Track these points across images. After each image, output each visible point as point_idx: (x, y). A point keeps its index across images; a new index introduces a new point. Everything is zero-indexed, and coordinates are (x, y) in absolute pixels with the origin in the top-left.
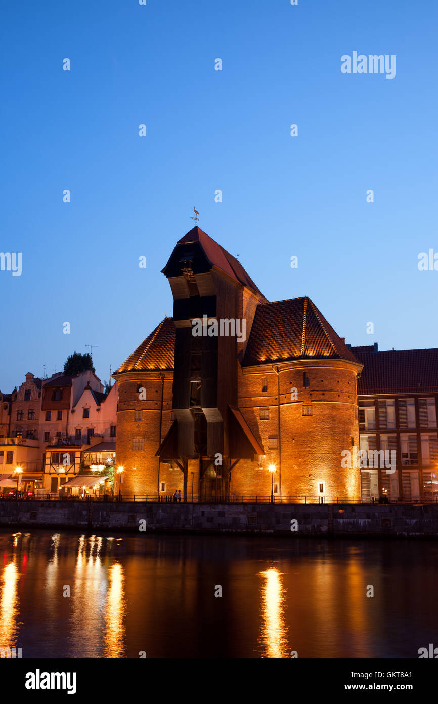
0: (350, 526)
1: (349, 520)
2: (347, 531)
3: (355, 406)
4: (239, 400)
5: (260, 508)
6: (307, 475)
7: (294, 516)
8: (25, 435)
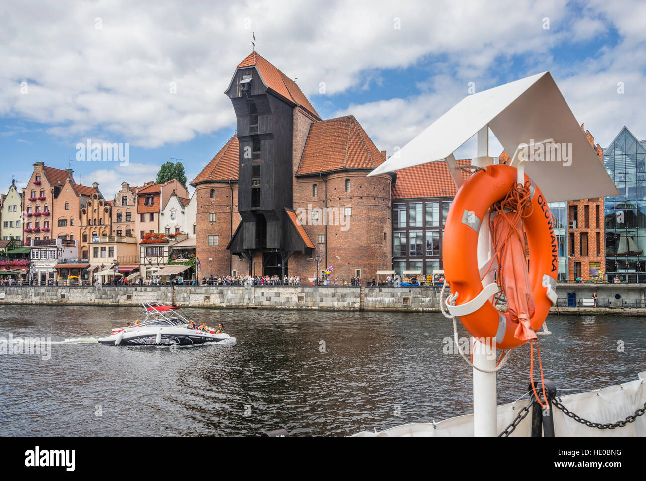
0: (378, 303)
1: (377, 298)
2: (375, 307)
3: (389, 208)
4: (294, 204)
5: (307, 290)
6: (347, 263)
7: (334, 296)
8: (124, 234)
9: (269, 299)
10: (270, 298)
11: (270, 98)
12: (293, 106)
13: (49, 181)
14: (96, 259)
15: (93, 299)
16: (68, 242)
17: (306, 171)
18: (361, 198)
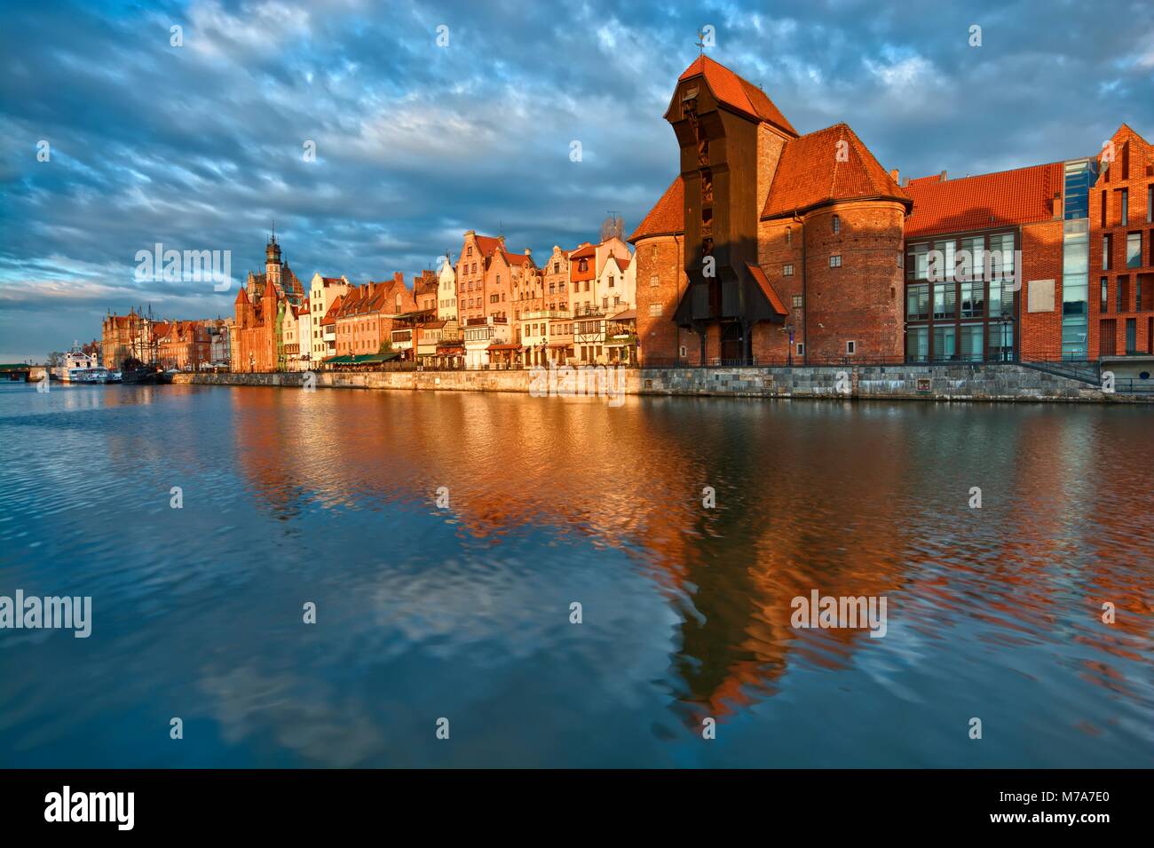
0: (879, 389)
1: (877, 382)
2: (875, 394)
3: (900, 251)
4: (759, 256)
5: (776, 371)
6: (834, 334)
7: (813, 378)
8: (557, 307)
9: (725, 383)
10: (727, 382)
11: (723, 114)
12: (755, 121)
13: (480, 252)
14: (528, 338)
15: (523, 384)
16: (500, 320)
17: (774, 210)
18: (856, 240)
